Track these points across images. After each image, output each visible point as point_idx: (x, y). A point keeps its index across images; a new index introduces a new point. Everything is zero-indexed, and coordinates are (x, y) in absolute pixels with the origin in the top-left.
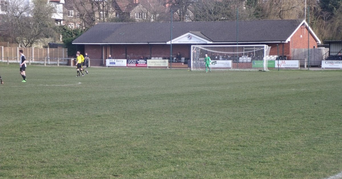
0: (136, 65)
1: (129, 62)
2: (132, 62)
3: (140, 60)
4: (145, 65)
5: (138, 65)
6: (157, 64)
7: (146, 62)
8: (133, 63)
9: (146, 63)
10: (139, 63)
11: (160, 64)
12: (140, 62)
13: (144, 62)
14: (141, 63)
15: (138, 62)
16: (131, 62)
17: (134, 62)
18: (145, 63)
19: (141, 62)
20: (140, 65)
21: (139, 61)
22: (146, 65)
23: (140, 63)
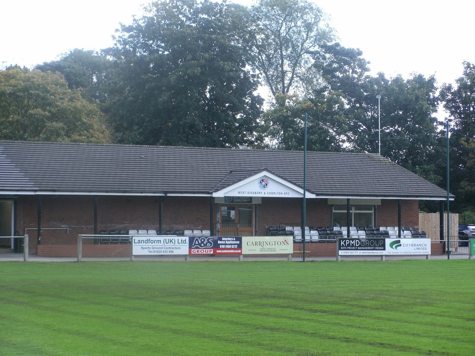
0: (215, 251)
1: (197, 243)
2: (202, 245)
3: (223, 239)
4: (237, 251)
5: (218, 251)
6: (266, 247)
7: (238, 242)
8: (205, 245)
9: (240, 246)
10: (221, 246)
11: (273, 247)
12: (224, 242)
13: (234, 242)
14: (228, 247)
15: (219, 242)
16: (202, 242)
17: (209, 244)
18: (236, 246)
19: (227, 242)
20: (223, 251)
21: (221, 240)
22: (240, 251)
23: (223, 246)
